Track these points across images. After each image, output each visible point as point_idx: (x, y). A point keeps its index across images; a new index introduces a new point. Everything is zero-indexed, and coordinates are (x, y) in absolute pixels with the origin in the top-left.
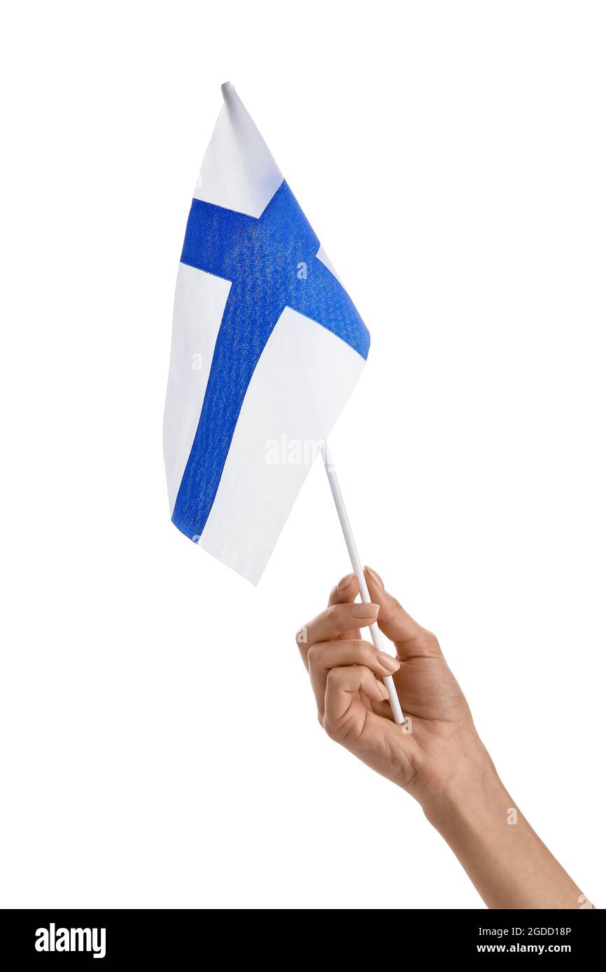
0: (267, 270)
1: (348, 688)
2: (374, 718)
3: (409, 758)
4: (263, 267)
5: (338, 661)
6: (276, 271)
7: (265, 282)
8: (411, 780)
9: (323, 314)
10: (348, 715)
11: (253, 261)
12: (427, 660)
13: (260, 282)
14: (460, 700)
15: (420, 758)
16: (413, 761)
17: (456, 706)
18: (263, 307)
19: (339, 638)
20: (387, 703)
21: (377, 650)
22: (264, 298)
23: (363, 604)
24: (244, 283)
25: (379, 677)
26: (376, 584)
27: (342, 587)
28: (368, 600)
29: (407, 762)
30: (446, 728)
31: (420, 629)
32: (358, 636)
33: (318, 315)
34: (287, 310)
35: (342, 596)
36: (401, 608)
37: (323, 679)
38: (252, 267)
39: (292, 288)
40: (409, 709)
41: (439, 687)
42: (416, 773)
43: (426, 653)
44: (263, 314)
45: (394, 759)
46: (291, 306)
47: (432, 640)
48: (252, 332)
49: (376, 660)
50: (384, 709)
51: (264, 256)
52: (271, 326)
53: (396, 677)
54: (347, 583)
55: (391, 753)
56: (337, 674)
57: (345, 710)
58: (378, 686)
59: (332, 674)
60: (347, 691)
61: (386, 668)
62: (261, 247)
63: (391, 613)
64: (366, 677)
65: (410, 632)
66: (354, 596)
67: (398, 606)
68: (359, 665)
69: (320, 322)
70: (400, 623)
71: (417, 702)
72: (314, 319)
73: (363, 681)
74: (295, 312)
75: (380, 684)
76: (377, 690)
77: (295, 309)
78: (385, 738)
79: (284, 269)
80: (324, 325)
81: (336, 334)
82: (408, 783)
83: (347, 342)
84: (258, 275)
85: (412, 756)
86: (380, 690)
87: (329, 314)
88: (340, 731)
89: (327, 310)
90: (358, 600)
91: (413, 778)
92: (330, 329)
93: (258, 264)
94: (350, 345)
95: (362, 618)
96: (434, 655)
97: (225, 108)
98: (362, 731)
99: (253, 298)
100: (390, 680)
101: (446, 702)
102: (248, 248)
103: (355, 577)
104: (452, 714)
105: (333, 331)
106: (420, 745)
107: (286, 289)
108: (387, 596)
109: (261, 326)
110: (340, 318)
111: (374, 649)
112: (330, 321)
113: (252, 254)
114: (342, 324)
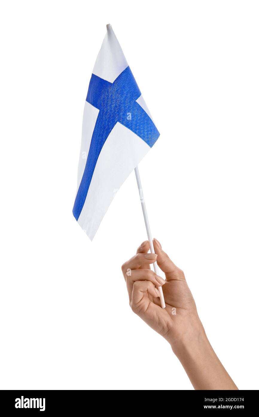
0: (113, 106)
1: (142, 290)
2: (153, 305)
3: (166, 324)
4: (111, 105)
5: (138, 278)
6: (116, 106)
7: (111, 111)
8: (166, 333)
9: (134, 126)
10: (142, 302)
11: (108, 102)
12: (178, 281)
13: (109, 111)
14: (192, 300)
15: (171, 324)
16: (168, 325)
17: (189, 303)
18: (109, 121)
19: (140, 268)
20: (159, 298)
21: (156, 274)
22: (109, 118)
23: (151, 254)
24: (103, 111)
25: (156, 286)
26: (158, 246)
27: (143, 246)
28: (154, 252)
29: (165, 325)
30: (184, 312)
31: (176, 267)
32: (149, 268)
33: (131, 126)
34: (118, 123)
35: (142, 250)
36: (168, 258)
37: (132, 285)
38: (107, 104)
39: (121, 114)
40: (169, 302)
41: (182, 294)
42: (169, 330)
43: (178, 279)
44: (108, 125)
45: (160, 323)
46: (120, 122)
47: (182, 273)
48: (103, 132)
49: (155, 279)
50: (157, 301)
51: (112, 100)
52: (110, 130)
53: (164, 287)
54: (145, 244)
55: (158, 321)
56: (137, 283)
57: (141, 299)
58: (155, 290)
59: (135, 283)
60: (141, 291)
61: (159, 283)
62: (112, 95)
63: (164, 259)
64: (150, 286)
65: (172, 268)
66: (147, 250)
67: (167, 256)
68: (147, 280)
69: (131, 129)
70: (167, 264)
71: (172, 300)
72: (129, 128)
73: (149, 287)
74: (121, 124)
75: (156, 289)
76: (154, 292)
77: (121, 123)
78: (157, 314)
79: (119, 106)
80: (133, 131)
81: (138, 135)
82: (165, 334)
83: (143, 139)
84: (109, 107)
85: (168, 322)
86: (156, 292)
87: (137, 126)
88: (137, 309)
89: (136, 125)
90: (149, 252)
91: (167, 332)
92: (135, 133)
93: (109, 103)
94: (144, 140)
95: (150, 260)
96: (181, 280)
97: (107, 34)
98: (147, 309)
99: (106, 118)
100: (161, 288)
101: (185, 301)
102: (107, 96)
103: (148, 242)
104: (188, 306)
105: (137, 134)
106: (172, 318)
107: (118, 115)
108: (163, 252)
109: (107, 130)
110: (142, 129)
111: (155, 274)
112: (136, 129)
113: (108, 99)
114: (142, 131)
